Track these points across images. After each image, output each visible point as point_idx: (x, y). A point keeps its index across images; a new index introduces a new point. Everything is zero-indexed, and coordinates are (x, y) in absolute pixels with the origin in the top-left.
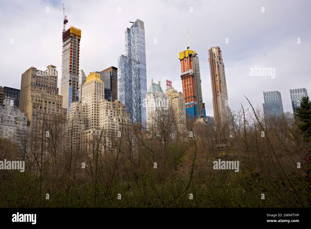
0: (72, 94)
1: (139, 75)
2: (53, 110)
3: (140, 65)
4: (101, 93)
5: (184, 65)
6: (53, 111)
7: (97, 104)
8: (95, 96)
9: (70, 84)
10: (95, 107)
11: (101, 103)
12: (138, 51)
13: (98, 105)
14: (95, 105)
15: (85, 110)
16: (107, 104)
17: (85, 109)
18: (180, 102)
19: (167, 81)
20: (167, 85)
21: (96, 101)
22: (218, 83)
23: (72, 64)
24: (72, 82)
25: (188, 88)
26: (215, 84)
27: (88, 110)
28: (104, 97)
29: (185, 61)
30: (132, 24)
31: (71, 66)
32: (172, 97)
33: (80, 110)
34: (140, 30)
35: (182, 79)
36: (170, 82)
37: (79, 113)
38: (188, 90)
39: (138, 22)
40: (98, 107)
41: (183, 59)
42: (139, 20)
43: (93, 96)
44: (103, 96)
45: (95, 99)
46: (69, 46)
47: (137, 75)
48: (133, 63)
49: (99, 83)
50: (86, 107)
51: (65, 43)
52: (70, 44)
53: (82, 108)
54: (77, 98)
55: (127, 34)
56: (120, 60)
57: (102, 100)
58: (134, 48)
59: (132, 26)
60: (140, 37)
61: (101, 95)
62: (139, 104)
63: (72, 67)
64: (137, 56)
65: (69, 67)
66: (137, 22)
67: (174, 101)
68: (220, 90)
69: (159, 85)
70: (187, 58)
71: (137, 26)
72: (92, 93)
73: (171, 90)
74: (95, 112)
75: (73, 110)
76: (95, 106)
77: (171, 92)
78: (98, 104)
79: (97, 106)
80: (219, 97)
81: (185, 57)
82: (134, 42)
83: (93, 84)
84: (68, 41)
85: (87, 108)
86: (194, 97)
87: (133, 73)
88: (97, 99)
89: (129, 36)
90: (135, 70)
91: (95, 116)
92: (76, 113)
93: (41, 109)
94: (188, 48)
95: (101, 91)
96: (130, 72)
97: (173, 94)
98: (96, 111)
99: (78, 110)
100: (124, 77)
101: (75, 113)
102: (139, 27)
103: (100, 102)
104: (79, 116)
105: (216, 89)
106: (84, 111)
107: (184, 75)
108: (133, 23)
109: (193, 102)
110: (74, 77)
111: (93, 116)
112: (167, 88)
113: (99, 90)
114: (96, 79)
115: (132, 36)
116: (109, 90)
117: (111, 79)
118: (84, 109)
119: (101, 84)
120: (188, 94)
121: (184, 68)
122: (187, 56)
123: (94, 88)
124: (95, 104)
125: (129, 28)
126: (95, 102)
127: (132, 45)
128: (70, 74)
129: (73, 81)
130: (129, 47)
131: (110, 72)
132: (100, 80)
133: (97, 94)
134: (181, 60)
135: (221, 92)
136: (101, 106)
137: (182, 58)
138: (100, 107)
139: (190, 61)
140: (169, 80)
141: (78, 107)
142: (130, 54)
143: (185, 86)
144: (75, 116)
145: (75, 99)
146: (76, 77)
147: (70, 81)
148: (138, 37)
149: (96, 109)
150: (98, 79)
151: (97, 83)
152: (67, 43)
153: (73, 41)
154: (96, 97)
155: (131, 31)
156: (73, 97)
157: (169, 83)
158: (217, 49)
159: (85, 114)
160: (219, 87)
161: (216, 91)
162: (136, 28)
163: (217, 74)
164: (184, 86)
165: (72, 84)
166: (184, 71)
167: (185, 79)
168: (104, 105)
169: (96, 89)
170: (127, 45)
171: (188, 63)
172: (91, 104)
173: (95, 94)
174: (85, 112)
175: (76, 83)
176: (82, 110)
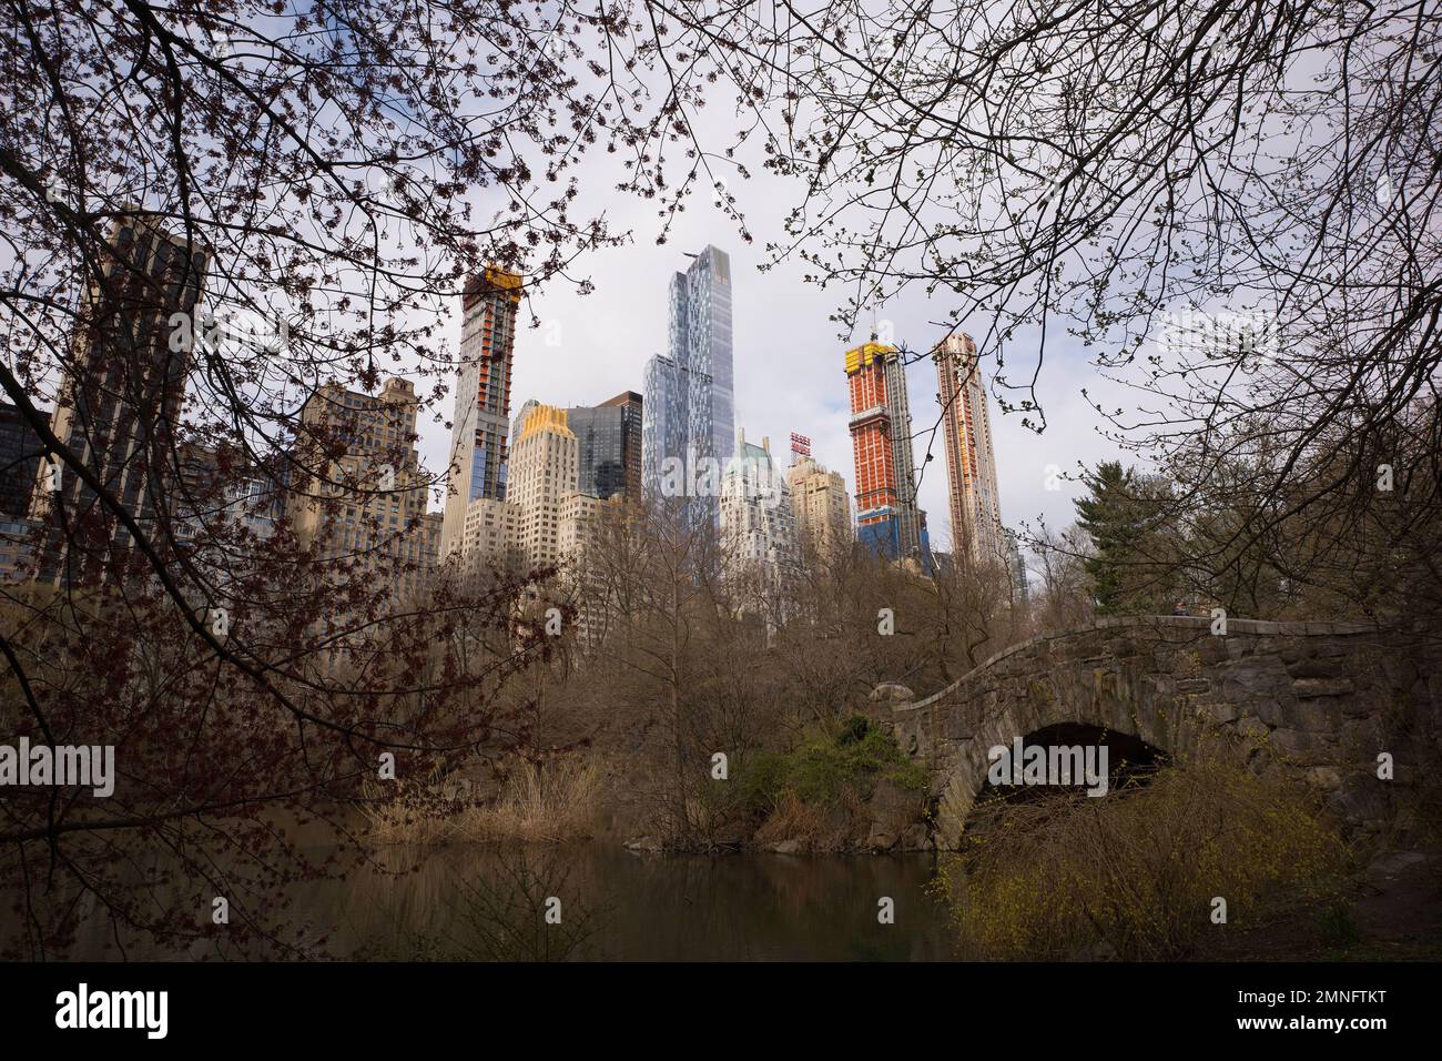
0: (482, 473)
1: (710, 417)
2: (394, 521)
3: (714, 386)
4: (569, 471)
5: (859, 390)
6: (393, 526)
7: (551, 505)
8: (547, 481)
9: (478, 442)
10: (546, 516)
11: (567, 503)
12: (709, 344)
13: (555, 510)
14: (546, 508)
15: (515, 525)
16: (585, 504)
17: (516, 522)
18: (835, 503)
19: (794, 438)
20: (795, 449)
21: (551, 495)
22: (965, 446)
23: (488, 381)
24: (484, 437)
25: (872, 464)
26: (957, 452)
27: (525, 525)
28: (576, 484)
29: (864, 377)
30: (693, 260)
31: (483, 386)
32: (809, 489)
33: (496, 526)
34: (717, 278)
35: (854, 435)
36: (805, 441)
37: (493, 535)
38: (872, 468)
39: (712, 253)
40: (554, 514)
41: (856, 373)
42: (714, 249)
43: (539, 481)
44: (573, 479)
45: (547, 490)
46: (480, 323)
47: (705, 419)
48: (693, 381)
49: (562, 440)
50: (516, 514)
51: (470, 315)
52: (483, 317)
53: (505, 519)
54: (501, 487)
55: (676, 290)
56: (649, 371)
57: (568, 493)
58: (697, 333)
59: (693, 268)
60: (717, 301)
61: (568, 477)
62: (709, 510)
63: (487, 390)
64: (704, 358)
65: (478, 389)
66: (706, 255)
67: (814, 499)
68: (974, 470)
69: (764, 450)
70: (869, 369)
71: (707, 265)
72: (538, 469)
73: (807, 466)
74: (545, 531)
75: (472, 525)
76: (546, 512)
77: (805, 472)
78: (555, 506)
79: (550, 513)
80: (970, 493)
81: (862, 366)
82: (697, 317)
83: (543, 443)
84: (477, 309)
85: (522, 518)
86: (892, 491)
87: (693, 411)
88: (552, 491)
89: (683, 296)
90: (697, 403)
91: (544, 543)
92: (483, 532)
93: (350, 518)
94: (874, 337)
95: (568, 464)
96: (682, 408)
97: (812, 480)
98: (549, 528)
99: (490, 524)
100: (663, 424)
101: (478, 534)
102: (713, 268)
103: (563, 500)
104: (492, 543)
105: (958, 466)
106: (510, 528)
107: (860, 422)
108: (695, 256)
109: (886, 507)
110: (493, 419)
111: (538, 543)
112: (794, 458)
113: (561, 462)
114: (551, 424)
115: (692, 297)
116: (619, 467)
117: (625, 433)
118: (510, 520)
119: (569, 442)
120: (873, 483)
121: (859, 399)
122: (868, 363)
123: (544, 454)
124: (546, 504)
125: (684, 272)
126: (547, 499)
127: (692, 324)
128: (481, 409)
129: (488, 434)
130: (682, 330)
131: (623, 408)
132: (566, 429)
133: (553, 474)
134: (850, 376)
135: (974, 476)
136: (564, 514)
137: (853, 368)
138: (561, 515)
139: (879, 377)
140: (801, 433)
141: (491, 516)
142: (683, 354)
143: (863, 458)
144: (477, 543)
145: (494, 490)
146: (501, 422)
147: (479, 432)
148: (708, 300)
149: (550, 521)
150: (558, 427)
151: (554, 437)
152: (476, 316)
153: (494, 308)
154: (551, 485)
155: (689, 281)
156: (487, 483)
157: (800, 445)
158: (963, 342)
159: (515, 537)
160: (968, 461)
161: (959, 472)
162: (704, 272)
163: (963, 418)
164: (861, 455)
165: (484, 444)
166: (861, 410)
167: (862, 433)
168: (575, 509)
169: (550, 456)
170: (675, 323)
171: (871, 385)
172: (534, 507)
173: (548, 473)
174: (514, 532)
175: (498, 441)
176: (505, 523)
